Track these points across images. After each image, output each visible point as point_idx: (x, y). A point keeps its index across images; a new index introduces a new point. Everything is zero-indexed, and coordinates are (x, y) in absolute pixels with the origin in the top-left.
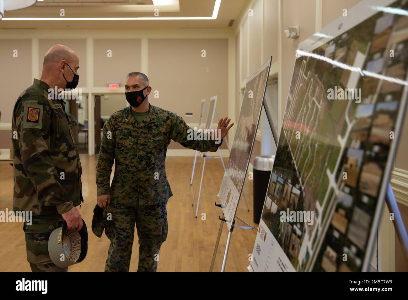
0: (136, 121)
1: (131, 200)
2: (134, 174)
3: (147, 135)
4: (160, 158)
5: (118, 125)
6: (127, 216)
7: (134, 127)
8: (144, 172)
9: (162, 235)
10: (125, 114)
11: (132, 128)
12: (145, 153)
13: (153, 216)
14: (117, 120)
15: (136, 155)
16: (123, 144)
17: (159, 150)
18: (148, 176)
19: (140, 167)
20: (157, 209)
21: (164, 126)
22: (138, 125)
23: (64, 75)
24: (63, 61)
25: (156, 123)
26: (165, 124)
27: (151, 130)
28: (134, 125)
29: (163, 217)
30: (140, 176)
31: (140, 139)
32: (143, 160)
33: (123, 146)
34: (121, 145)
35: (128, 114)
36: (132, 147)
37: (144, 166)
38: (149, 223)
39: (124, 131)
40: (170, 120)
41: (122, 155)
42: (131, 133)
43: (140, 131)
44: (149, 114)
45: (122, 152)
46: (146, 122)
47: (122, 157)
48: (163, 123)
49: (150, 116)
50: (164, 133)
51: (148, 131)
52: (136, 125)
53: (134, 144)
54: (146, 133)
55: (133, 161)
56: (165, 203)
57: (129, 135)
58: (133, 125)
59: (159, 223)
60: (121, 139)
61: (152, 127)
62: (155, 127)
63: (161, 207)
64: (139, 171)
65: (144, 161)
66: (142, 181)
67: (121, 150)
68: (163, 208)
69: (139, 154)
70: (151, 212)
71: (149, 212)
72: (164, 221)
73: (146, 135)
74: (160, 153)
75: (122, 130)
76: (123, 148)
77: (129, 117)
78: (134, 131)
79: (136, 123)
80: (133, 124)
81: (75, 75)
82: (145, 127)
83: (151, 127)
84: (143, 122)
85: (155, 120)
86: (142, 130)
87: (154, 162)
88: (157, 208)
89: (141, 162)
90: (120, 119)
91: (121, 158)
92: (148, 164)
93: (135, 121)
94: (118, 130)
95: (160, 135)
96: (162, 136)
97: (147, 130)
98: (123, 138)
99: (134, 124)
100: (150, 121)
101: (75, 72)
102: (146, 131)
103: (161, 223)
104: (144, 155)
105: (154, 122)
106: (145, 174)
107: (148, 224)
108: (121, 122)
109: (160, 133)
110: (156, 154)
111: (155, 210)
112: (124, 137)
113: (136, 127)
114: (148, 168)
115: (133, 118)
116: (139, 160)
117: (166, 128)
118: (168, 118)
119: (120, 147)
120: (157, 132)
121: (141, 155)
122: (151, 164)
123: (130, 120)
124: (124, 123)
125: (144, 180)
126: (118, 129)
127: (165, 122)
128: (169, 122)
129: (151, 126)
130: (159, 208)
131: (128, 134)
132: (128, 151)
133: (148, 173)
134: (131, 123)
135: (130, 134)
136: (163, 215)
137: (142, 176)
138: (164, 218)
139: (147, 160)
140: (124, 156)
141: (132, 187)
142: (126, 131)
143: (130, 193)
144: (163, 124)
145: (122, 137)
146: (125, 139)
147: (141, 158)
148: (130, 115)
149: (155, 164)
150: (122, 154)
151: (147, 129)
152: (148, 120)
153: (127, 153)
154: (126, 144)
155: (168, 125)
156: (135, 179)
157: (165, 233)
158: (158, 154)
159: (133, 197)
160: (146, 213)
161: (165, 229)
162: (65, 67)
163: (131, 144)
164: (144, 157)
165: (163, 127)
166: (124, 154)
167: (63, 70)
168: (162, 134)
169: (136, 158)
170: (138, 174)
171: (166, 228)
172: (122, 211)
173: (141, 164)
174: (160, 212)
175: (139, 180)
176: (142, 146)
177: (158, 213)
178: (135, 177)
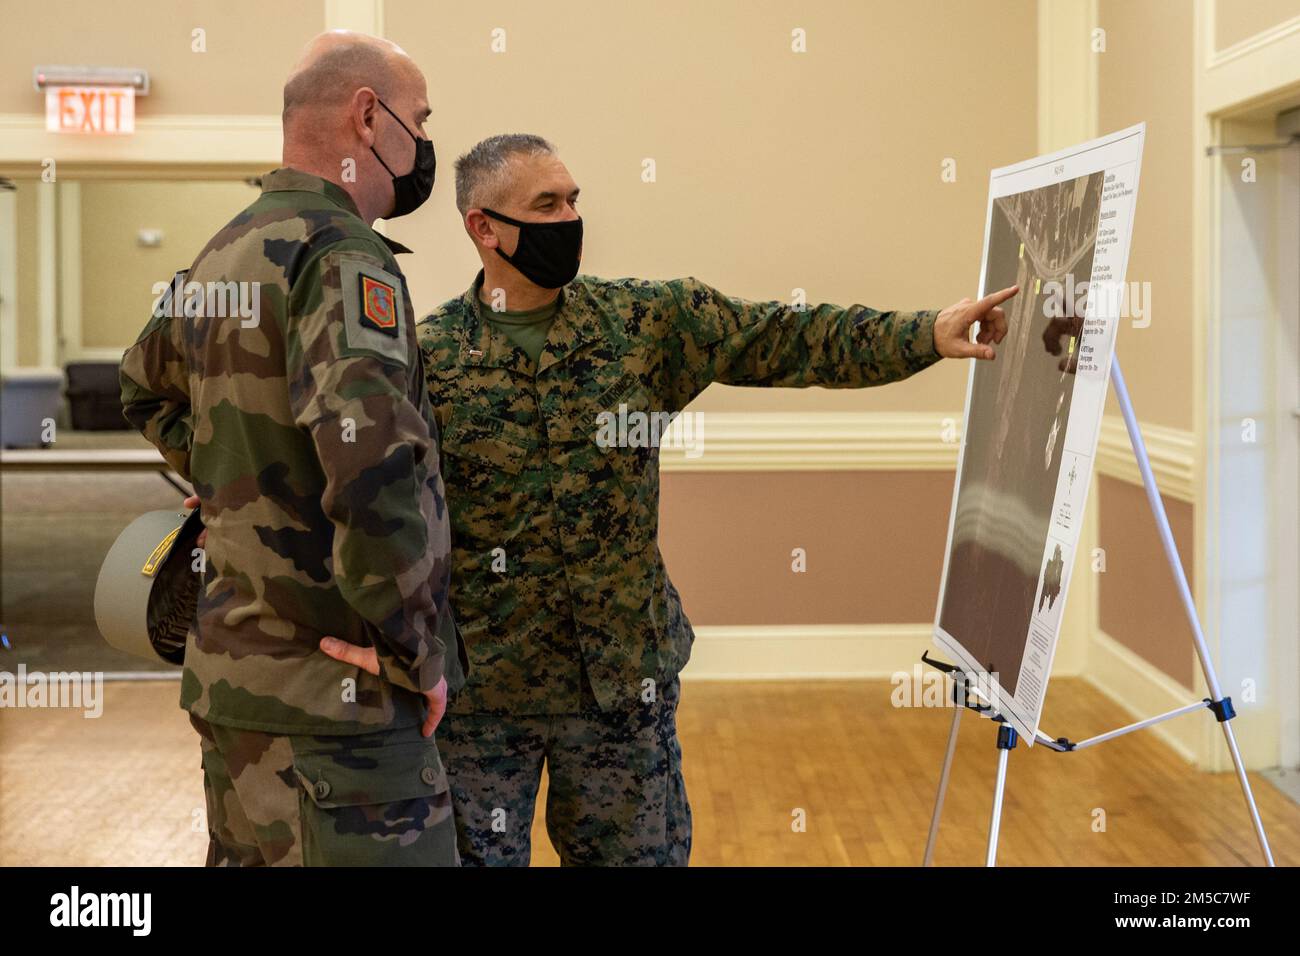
0: (518, 351)
1: (540, 689)
2: (549, 577)
3: (577, 400)
4: (645, 488)
5: (440, 381)
6: (508, 779)
7: (515, 376)
8: (591, 561)
9: (671, 847)
10: (460, 331)
11: (507, 384)
12: (582, 480)
13: (624, 767)
14: (431, 358)
15: (548, 496)
16: (483, 458)
17: (637, 457)
18: (609, 574)
19: (571, 543)
20: (639, 735)
21: (634, 351)
22: (532, 365)
23: (375, 148)
24: (362, 92)
25: (601, 345)
26: (636, 340)
27: (589, 376)
28: (511, 368)
29: (668, 768)
30: (576, 585)
31: (553, 425)
32: (580, 509)
33: (482, 469)
34: (470, 466)
35: (474, 328)
36: (525, 468)
37: (588, 536)
38: (607, 798)
39: (473, 401)
40: (650, 315)
41: (479, 508)
42: (509, 404)
43: (543, 389)
44: (565, 309)
45: (477, 493)
46: (563, 347)
47: (483, 518)
48: (625, 336)
49: (571, 320)
50: (642, 376)
51: (579, 383)
52: (521, 367)
53: (529, 452)
54: (570, 395)
55: (535, 521)
56: (671, 708)
57: (501, 417)
58: (509, 371)
59: (648, 793)
60: (468, 439)
61: (590, 361)
62: (601, 363)
63: (656, 724)
64: (571, 559)
65: (585, 515)
66: (589, 603)
67: (475, 485)
68: (666, 730)
69: (557, 486)
70: (616, 751)
71: (607, 750)
72: (672, 785)
73: (570, 404)
74: (643, 466)
75: (467, 399)
76: (480, 478)
77: (483, 341)
78: (519, 397)
79: (522, 359)
80: (509, 363)
81: (418, 141)
82: (561, 367)
83: (587, 365)
84: (550, 348)
85: (598, 333)
86: (552, 383)
87: (622, 510)
88: (639, 729)
89: (572, 519)
90: (444, 353)
91: (474, 521)
92: (600, 526)
93: (514, 352)
94: (445, 400)
95: (629, 390)
96: (638, 393)
97: (573, 380)
98: (475, 431)
99: (514, 362)
100: (579, 341)
101: (417, 132)
102: (567, 385)
103: (657, 796)
104: (580, 490)
105: (594, 342)
106: (593, 570)
107: (604, 802)
108: (452, 367)
109: (629, 381)
110: (629, 474)
111: (631, 738)
112: (481, 429)
113: (521, 376)
114: (604, 544)
115: (502, 339)
116: (562, 513)
117: (643, 355)
118: (639, 312)
119: (466, 474)
120: (614, 380)
121: (568, 492)
122: (611, 521)
123: (489, 349)
124: (468, 368)
125: (596, 596)
126: (445, 395)
127: (635, 330)
128: (647, 326)
129: (582, 359)
130: (650, 731)
131: (495, 410)
132: (512, 486)
133: (608, 562)
134: (501, 362)
135: (504, 411)
136: (664, 762)
137: (585, 578)
138: (673, 773)
139: (596, 506)
140: (494, 510)
141: (540, 635)
142: (484, 401)
143: (533, 662)
144: (629, 341)
145: (471, 427)
146: (485, 434)
147: (571, 506)
148: (484, 330)
149: (629, 517)
150: (483, 505)
151: (572, 377)
152: (569, 339)
153: (506, 497)
154: (496, 460)
155: (650, 338)
156: (552, 597)
157: (682, 838)
158: (636, 472)
159: (545, 674)
160: (594, 756)
161: (677, 821)
162: (376, 116)
163: (520, 451)
164: (583, 499)
165: (631, 355)
166: (492, 500)
167: (367, 132)
168: (638, 383)
169: (549, 508)
170: (569, 575)
171: (684, 815)
172: (486, 754)
173: (572, 531)
174: (654, 748)
175: (575, 598)
176: (566, 453)
177: (643, 752)
178: (554, 591)
